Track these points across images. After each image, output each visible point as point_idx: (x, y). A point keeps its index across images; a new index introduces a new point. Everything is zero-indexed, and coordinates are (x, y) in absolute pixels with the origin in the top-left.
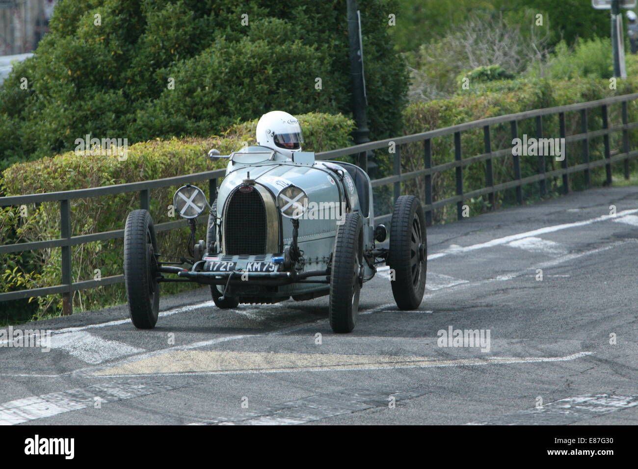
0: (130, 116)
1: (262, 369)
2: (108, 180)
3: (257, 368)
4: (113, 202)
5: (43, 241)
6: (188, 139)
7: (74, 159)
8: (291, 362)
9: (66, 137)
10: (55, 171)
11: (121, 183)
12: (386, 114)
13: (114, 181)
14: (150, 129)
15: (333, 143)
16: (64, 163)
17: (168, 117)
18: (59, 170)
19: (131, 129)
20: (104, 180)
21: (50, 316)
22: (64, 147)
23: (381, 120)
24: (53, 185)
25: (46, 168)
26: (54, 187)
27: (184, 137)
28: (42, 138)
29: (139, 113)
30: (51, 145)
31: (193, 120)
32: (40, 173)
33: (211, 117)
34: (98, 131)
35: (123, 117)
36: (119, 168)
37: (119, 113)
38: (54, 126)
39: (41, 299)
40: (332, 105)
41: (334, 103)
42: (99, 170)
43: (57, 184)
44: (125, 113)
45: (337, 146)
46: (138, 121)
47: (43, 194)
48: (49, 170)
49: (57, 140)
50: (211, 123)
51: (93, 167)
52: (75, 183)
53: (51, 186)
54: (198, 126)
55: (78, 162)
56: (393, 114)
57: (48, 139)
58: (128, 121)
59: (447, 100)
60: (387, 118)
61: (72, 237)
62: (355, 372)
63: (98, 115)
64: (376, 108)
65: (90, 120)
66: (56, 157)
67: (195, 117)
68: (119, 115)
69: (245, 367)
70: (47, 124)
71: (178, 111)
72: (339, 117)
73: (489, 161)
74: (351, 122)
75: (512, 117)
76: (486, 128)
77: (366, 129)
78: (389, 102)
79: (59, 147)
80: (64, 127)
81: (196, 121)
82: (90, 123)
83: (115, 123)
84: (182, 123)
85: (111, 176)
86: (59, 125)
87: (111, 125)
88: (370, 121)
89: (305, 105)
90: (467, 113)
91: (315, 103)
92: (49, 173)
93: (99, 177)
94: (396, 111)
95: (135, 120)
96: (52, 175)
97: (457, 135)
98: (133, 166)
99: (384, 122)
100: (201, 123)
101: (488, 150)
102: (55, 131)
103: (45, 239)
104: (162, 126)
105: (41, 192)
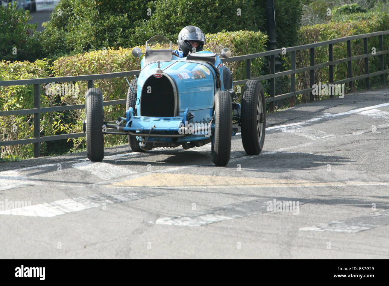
0: (131, 30)
1: (208, 186)
2: (117, 68)
3: (205, 185)
5: (77, 105)
6: (166, 45)
7: (97, 55)
8: (226, 182)
9: (92, 42)
10: (85, 62)
11: (125, 71)
12: (287, 32)
13: (120, 69)
14: (144, 38)
15: (255, 49)
16: (91, 58)
17: (155, 31)
18: (87, 62)
19: (132, 38)
20: (114, 69)
21: (80, 150)
22: (91, 48)
23: (284, 35)
24: (83, 71)
25: (80, 60)
26: (84, 72)
27: (164, 44)
28: (77, 42)
29: (137, 29)
30: (83, 46)
31: (170, 33)
32: (76, 63)
34: (111, 39)
35: (127, 31)
36: (124, 61)
37: (124, 28)
38: (85, 35)
39: (75, 140)
40: (254, 26)
41: (256, 25)
42: (112, 62)
43: (85, 70)
44: (128, 28)
45: (257, 51)
46: (136, 33)
47: (77, 76)
48: (81, 61)
49: (87, 44)
51: (108, 60)
52: (100, 70)
53: (82, 72)
54: (173, 37)
55: (99, 57)
56: (292, 32)
57: (81, 43)
58: (130, 33)
59: (325, 24)
60: (288, 34)
62: (264, 189)
63: (112, 29)
64: (281, 28)
65: (107, 32)
66: (85, 54)
67: (171, 31)
68: (125, 29)
69: (198, 184)
70: (81, 34)
71: (161, 27)
72: (259, 33)
73: (349, 62)
74: (266, 36)
75: (365, 35)
76: (349, 42)
77: (275, 41)
78: (289, 25)
79: (87, 48)
80: (91, 35)
82: (107, 34)
83: (122, 34)
84: (163, 35)
85: (118, 66)
86: (88, 35)
87: (120, 35)
88: (277, 36)
89: (238, 25)
90: (337, 33)
91: (244, 25)
92: (81, 64)
93: (112, 67)
94: (293, 30)
95: (134, 33)
96: (83, 65)
97: (331, 46)
98: (132, 60)
99: (286, 37)
101: (349, 55)
102: (85, 38)
103: (78, 104)
104: (151, 37)
105: (76, 75)
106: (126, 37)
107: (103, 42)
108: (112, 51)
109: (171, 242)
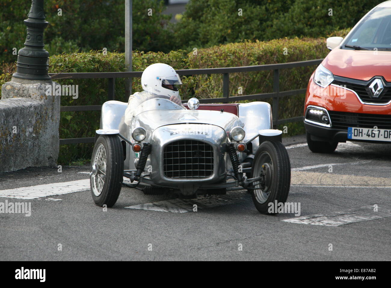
0: (269, 23)
1: (346, 185)
2: (254, 62)
3: (343, 184)
4: (256, 76)
5: (211, 98)
6: (305, 39)
7: (233, 48)
8: (364, 182)
9: (228, 35)
10: (221, 55)
11: (262, 64)
13: (258, 63)
14: (281, 31)
16: (226, 50)
17: (293, 25)
18: (223, 54)
19: (269, 32)
20: (251, 62)
22: (226, 41)
24: (219, 63)
25: (215, 52)
26: (220, 65)
27: (303, 38)
28: (213, 35)
29: (275, 22)
30: (218, 39)
31: (309, 27)
32: (211, 56)
33: (320, 26)
34: (248, 32)
35: (264, 23)
36: (261, 55)
37: (262, 21)
38: (221, 27)
42: (248, 55)
43: (222, 63)
44: (266, 21)
46: (274, 27)
47: (213, 69)
48: (217, 54)
49: (222, 36)
50: (320, 30)
51: (244, 54)
52: (233, 63)
53: (217, 64)
54: (312, 31)
55: (235, 50)
57: (216, 35)
58: (268, 26)
61: (230, 97)
63: (249, 21)
65: (244, 25)
66: (221, 46)
67: (310, 25)
69: (335, 183)
70: (217, 26)
71: (300, 21)
79: (223, 40)
80: (227, 28)
81: (311, 28)
82: (243, 26)
83: (260, 27)
84: (302, 29)
85: (255, 59)
86: (224, 27)
87: (257, 28)
92: (217, 56)
93: (248, 60)
95: (272, 26)
96: (219, 57)
98: (269, 54)
100: (314, 30)
102: (221, 30)
103: (213, 97)
104: (289, 30)
105: (211, 67)
106: (264, 30)
107: (240, 35)
108: (249, 44)
109: (308, 242)
